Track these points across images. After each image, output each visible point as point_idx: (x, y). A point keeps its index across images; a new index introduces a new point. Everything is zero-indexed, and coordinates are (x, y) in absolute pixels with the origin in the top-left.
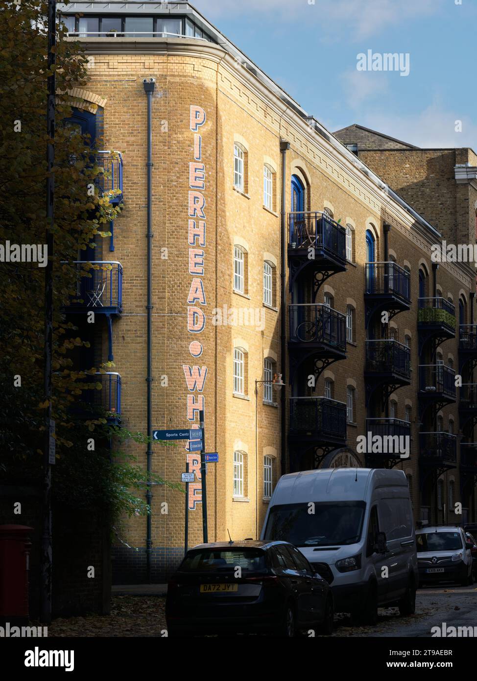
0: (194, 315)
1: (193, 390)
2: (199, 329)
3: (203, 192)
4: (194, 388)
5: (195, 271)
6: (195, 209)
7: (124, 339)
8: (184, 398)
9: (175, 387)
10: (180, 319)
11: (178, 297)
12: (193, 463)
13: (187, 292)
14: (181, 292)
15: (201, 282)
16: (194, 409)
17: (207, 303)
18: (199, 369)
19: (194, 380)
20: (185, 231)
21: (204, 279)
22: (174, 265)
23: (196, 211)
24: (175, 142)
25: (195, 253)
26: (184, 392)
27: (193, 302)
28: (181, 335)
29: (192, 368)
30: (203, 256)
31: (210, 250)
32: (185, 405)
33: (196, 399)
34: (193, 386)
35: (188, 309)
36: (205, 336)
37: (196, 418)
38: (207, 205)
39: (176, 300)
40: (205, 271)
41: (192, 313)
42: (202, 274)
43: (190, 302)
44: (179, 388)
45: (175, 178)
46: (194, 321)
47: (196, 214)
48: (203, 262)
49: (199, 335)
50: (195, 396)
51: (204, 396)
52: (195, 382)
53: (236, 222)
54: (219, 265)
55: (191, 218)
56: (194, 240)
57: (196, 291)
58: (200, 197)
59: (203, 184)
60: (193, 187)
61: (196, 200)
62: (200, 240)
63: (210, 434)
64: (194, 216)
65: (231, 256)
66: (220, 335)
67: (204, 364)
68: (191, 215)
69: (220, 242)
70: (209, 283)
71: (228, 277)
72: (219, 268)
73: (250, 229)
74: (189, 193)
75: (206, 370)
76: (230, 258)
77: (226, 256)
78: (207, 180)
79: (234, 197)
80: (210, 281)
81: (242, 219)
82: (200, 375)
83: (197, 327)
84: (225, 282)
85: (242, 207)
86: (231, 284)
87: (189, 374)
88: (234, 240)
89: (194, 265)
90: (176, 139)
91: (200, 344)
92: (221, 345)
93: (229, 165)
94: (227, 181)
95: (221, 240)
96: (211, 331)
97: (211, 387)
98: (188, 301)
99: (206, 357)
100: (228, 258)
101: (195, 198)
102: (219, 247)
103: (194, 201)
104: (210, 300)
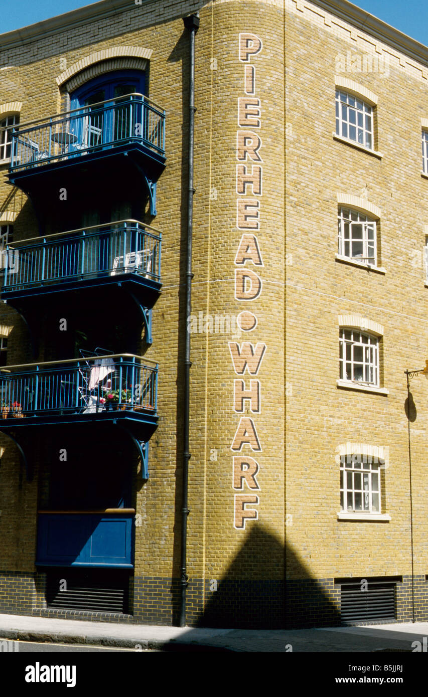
0: (244, 279)
1: (242, 373)
2: (252, 296)
3: (259, 131)
4: (243, 370)
5: (246, 226)
6: (245, 152)
7: (164, 318)
8: (229, 383)
9: (217, 370)
10: (225, 284)
11: (223, 259)
12: (242, 468)
13: (233, 251)
14: (226, 252)
15: (255, 239)
16: (243, 398)
17: (266, 265)
18: (251, 347)
19: (244, 360)
20: (232, 179)
21: (261, 235)
22: (219, 221)
23: (247, 154)
24: (220, 78)
25: (245, 204)
26: (229, 376)
27: (243, 263)
28: (226, 305)
29: (241, 345)
30: (257, 206)
31: (270, 200)
32: (230, 392)
33: (246, 385)
34: (242, 368)
35: (236, 273)
36: (262, 306)
37: (246, 409)
38: (264, 146)
39: (220, 263)
40: (262, 225)
41: (241, 277)
42: (257, 228)
43: (237, 263)
44: (223, 372)
45: (221, 118)
46: (243, 286)
47: (246, 158)
48: (257, 214)
49: (252, 304)
50: (246, 382)
51: (260, 381)
52: (246, 363)
53: (345, 177)
54: (291, 219)
55: (240, 163)
56: (244, 188)
57: (247, 249)
58: (254, 137)
59: (258, 122)
60: (242, 125)
61: (247, 140)
62: (253, 187)
63: (272, 429)
64: (245, 159)
65: (329, 214)
66: (296, 306)
67: (260, 339)
68: (240, 159)
69: (296, 192)
70: (270, 239)
71: (321, 238)
72: (292, 223)
73: (384, 192)
74: (237, 133)
75: (264, 348)
76: (325, 216)
77: (313, 212)
78: (264, 117)
79: (338, 148)
80: (271, 237)
81: (361, 177)
82: (253, 354)
83: (248, 294)
84: (310, 242)
85: (362, 164)
86: (329, 248)
87: (237, 352)
88: (336, 197)
89: (244, 218)
90: (222, 74)
91: (253, 315)
92: (299, 318)
93: (320, 107)
94: (316, 125)
95: (298, 191)
96: (274, 298)
97: (274, 369)
98: (235, 262)
99: (264, 331)
100: (321, 215)
101: (245, 138)
102: (291, 198)
103: (245, 142)
104: (270, 261)
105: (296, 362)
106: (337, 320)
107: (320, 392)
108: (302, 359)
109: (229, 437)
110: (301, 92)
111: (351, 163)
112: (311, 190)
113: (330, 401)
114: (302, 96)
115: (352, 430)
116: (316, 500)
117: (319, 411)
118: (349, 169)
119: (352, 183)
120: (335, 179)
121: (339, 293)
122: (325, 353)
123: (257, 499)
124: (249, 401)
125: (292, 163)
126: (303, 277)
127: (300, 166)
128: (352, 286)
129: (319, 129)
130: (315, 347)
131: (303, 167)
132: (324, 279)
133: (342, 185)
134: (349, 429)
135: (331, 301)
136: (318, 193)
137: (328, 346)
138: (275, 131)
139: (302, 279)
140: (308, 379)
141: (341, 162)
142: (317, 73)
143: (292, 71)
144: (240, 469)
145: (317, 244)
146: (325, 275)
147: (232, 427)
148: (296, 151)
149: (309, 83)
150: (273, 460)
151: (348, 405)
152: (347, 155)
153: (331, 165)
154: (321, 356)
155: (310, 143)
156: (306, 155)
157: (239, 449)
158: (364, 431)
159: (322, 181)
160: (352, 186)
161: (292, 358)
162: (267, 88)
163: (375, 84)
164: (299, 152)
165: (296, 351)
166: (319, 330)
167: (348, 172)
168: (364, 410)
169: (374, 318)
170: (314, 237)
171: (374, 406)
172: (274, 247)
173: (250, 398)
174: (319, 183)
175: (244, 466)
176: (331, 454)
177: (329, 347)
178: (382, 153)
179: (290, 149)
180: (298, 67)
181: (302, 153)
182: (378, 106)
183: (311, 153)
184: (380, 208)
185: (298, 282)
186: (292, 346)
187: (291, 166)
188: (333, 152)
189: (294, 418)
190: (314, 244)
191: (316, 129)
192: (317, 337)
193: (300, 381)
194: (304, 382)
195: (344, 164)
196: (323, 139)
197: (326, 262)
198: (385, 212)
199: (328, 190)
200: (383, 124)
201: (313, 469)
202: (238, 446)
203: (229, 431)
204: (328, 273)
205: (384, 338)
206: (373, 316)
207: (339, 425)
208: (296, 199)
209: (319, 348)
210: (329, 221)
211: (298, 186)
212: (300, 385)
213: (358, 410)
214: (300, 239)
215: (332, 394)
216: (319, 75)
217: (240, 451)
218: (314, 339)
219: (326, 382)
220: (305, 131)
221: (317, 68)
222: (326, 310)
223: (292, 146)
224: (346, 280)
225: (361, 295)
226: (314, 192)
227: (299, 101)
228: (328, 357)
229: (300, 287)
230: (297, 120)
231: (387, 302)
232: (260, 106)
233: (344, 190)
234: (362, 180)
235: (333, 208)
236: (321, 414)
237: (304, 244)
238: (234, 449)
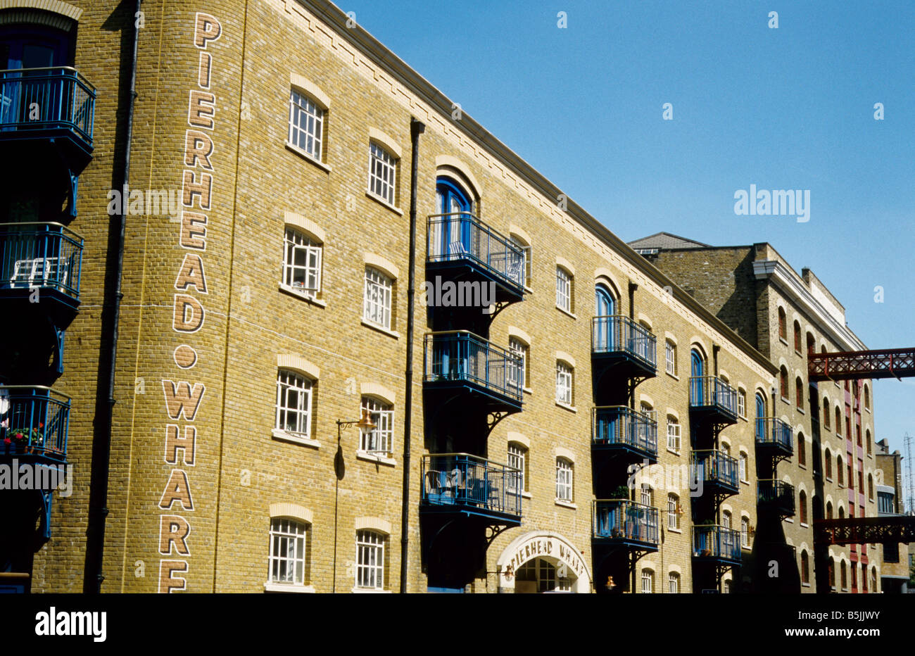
0: (184, 306)
1: (177, 417)
2: (193, 328)
3: (212, 133)
4: (178, 414)
5: (191, 244)
6: (195, 156)
7: (80, 343)
8: (161, 428)
9: (147, 412)
10: (162, 311)
11: (161, 280)
12: (171, 529)
13: (175, 273)
14: (165, 272)
15: (200, 261)
16: (176, 447)
17: (210, 292)
18: (188, 387)
19: (180, 403)
20: (177, 186)
21: (207, 257)
22: (158, 235)
23: (197, 159)
24: (169, 62)
25: (191, 218)
26: (161, 419)
27: (185, 288)
28: (162, 335)
29: (177, 385)
30: (205, 222)
31: (219, 216)
32: (162, 439)
33: (180, 432)
34: (177, 411)
35: (175, 299)
36: (203, 340)
37: (179, 460)
38: (217, 152)
39: (157, 284)
40: (209, 244)
41: (182, 303)
42: (203, 248)
43: (178, 287)
44: (154, 414)
45: (168, 111)
46: (184, 315)
47: (196, 163)
48: (204, 231)
49: (191, 336)
50: (180, 427)
51: (197, 428)
52: (182, 405)
53: (293, 193)
54: (239, 240)
55: (188, 168)
56: (191, 198)
57: (191, 272)
58: (206, 140)
59: (212, 122)
60: (193, 124)
61: (198, 142)
62: (201, 199)
63: (206, 485)
64: (193, 164)
65: (276, 236)
66: (238, 342)
67: (199, 379)
68: (188, 164)
69: (245, 209)
70: (216, 262)
71: (266, 264)
72: (240, 245)
73: (329, 212)
74: (187, 132)
75: (203, 389)
76: (272, 238)
77: (261, 233)
78: (218, 118)
79: (288, 158)
80: (217, 260)
81: (308, 193)
82: (190, 397)
83: (189, 325)
84: (255, 268)
85: (310, 178)
86: (273, 275)
87: (172, 393)
88: (283, 216)
89: (188, 235)
90: (172, 58)
91: (193, 350)
92: (240, 356)
93: (275, 110)
94: (269, 130)
95: (247, 207)
96: (216, 332)
97: (212, 415)
98: (175, 286)
99: (203, 370)
100: (269, 237)
101: (196, 140)
102: (241, 215)
103: (195, 144)
104: (215, 288)
105: (234, 408)
106: (276, 360)
107: (255, 443)
108: (240, 405)
109: (158, 492)
110: (257, 90)
111: (300, 177)
112: (259, 207)
113: (264, 454)
114: (258, 95)
115: (283, 488)
116: (245, 569)
117: (253, 465)
118: (297, 183)
119: (299, 200)
120: (283, 195)
121: (279, 328)
122: (262, 398)
123: (186, 565)
124: (182, 451)
125: (244, 174)
126: (246, 308)
127: (251, 178)
128: (292, 321)
129: (272, 136)
130: (253, 391)
131: (254, 180)
132: (267, 311)
133: (290, 202)
134: (281, 487)
135: (271, 338)
136: (266, 211)
137: (265, 390)
138: (229, 135)
139: (245, 311)
140: (244, 428)
141: (291, 175)
142: (273, 69)
143: (250, 65)
144: (168, 530)
145: (262, 271)
146: (268, 307)
147: (162, 480)
148: (248, 159)
149: (266, 80)
150: (205, 521)
151: (281, 459)
152: (298, 168)
153: (281, 178)
154: (259, 401)
155: (262, 151)
156: (258, 165)
157: (168, 507)
158: (296, 490)
159: (271, 197)
160: (300, 204)
161: (230, 402)
162: (223, 83)
163: (329, 85)
164: (251, 161)
165: (235, 394)
166: (258, 370)
167: (296, 186)
168: (296, 465)
169: (311, 358)
170: (260, 262)
171: (305, 461)
172: (220, 272)
173: (184, 447)
174: (269, 199)
175: (173, 526)
176: (261, 514)
177: (267, 390)
178: (331, 166)
179: (243, 157)
180: (256, 61)
181: (254, 163)
182: (330, 111)
183: (263, 163)
184: (325, 230)
185: (241, 314)
186: (231, 389)
187: (242, 178)
188: (285, 164)
189: (229, 472)
190: (259, 270)
191: (269, 135)
192: (256, 379)
193: (237, 429)
194: (240, 431)
195: (294, 177)
196: (275, 147)
197: (270, 292)
198: (329, 235)
199: (276, 208)
200: (333, 131)
201: (245, 532)
202: (167, 503)
203: (158, 486)
204: (271, 304)
205: (320, 381)
206: (310, 356)
207: (271, 481)
208: (245, 217)
209: (256, 392)
210: (275, 244)
211: (248, 202)
212: (237, 434)
213: (290, 464)
214: (246, 264)
215: (266, 446)
216: (276, 71)
217: (170, 509)
218: (253, 382)
219: (262, 431)
220: (259, 137)
221: (275, 62)
222: (266, 347)
223: (245, 153)
224: (287, 314)
225: (300, 331)
226: (263, 209)
227: (255, 101)
228: (266, 402)
229: (243, 320)
230: (251, 124)
231: (324, 340)
232: (214, 104)
233: (291, 208)
234: (309, 197)
235: (279, 229)
236: (254, 468)
237: (250, 270)
238: (163, 507)
